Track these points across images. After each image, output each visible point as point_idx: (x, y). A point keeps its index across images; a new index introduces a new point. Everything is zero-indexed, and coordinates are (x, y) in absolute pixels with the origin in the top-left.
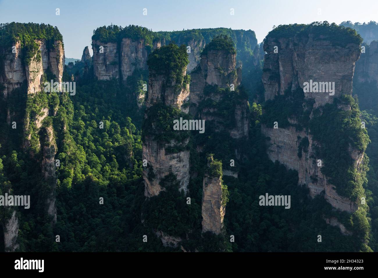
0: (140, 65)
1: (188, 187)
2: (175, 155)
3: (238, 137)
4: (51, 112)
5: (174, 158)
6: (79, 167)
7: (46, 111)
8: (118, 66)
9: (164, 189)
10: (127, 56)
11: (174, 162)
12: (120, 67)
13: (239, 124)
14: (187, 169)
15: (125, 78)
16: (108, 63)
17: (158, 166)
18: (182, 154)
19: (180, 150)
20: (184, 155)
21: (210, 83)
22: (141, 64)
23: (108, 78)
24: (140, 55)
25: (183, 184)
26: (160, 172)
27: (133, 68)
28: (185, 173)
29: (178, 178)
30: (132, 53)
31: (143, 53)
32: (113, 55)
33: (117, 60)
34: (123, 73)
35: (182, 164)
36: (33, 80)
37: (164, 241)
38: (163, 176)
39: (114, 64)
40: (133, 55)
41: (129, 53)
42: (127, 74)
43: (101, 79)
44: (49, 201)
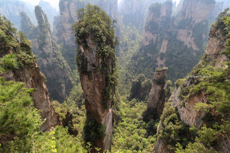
38: (150, 40)
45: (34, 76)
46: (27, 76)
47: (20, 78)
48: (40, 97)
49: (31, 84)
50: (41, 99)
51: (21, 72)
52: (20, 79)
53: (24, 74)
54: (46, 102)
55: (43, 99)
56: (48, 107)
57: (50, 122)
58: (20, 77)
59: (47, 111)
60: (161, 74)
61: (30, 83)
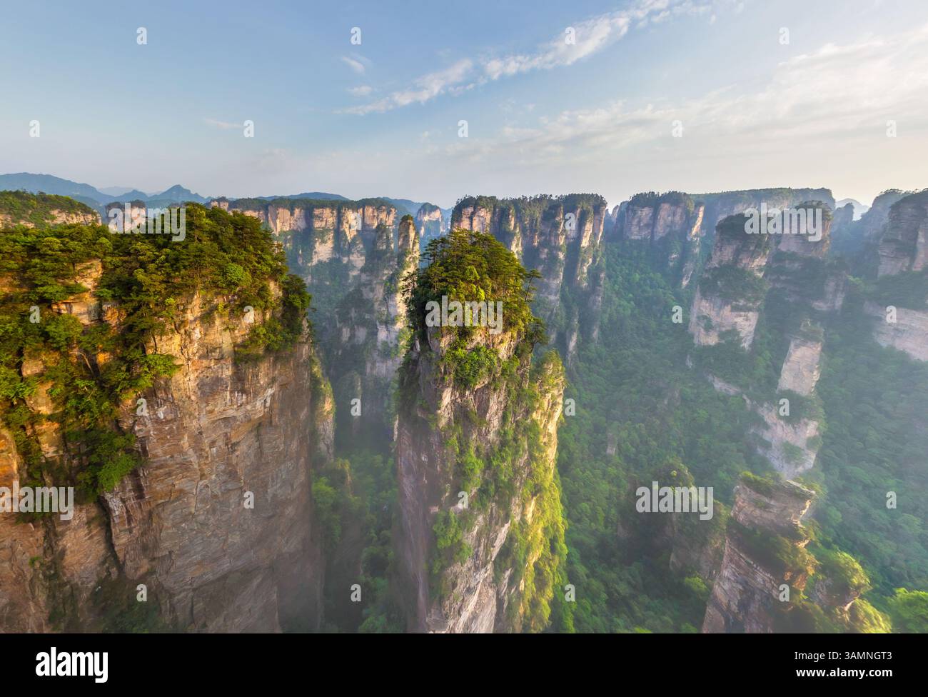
0: (675, 227)
1: (750, 346)
2: (743, 313)
3: (824, 309)
4: (594, 261)
5: (741, 316)
6: (613, 308)
7: (590, 260)
8: (651, 228)
9: (723, 342)
10: (663, 218)
11: (739, 320)
12: (653, 228)
13: (830, 296)
14: (752, 329)
15: (657, 238)
16: (642, 225)
17: (719, 320)
18: (750, 314)
19: (750, 310)
20: (753, 316)
21: (784, 250)
22: (677, 226)
23: (639, 238)
24: (677, 218)
25: (745, 342)
26: (720, 325)
27: (668, 230)
28: (750, 332)
29: (741, 335)
30: (669, 216)
31: (681, 216)
32: (648, 218)
33: (651, 222)
34: (655, 234)
35: (748, 323)
36: (586, 237)
37: (716, 386)
38: (724, 329)
39: (647, 225)
40: (670, 218)
41: (666, 216)
42: (660, 235)
43: (633, 237)
44: (594, 328)
45: (287, 384)
46: (262, 383)
47: (243, 384)
48: (278, 447)
49: (268, 404)
50: (281, 453)
51: (251, 370)
52: (243, 387)
53: (257, 376)
54: (291, 468)
55: (285, 457)
56: (292, 487)
57: (279, 538)
58: (244, 380)
59: (283, 497)
60: (775, 510)
61: (265, 401)
